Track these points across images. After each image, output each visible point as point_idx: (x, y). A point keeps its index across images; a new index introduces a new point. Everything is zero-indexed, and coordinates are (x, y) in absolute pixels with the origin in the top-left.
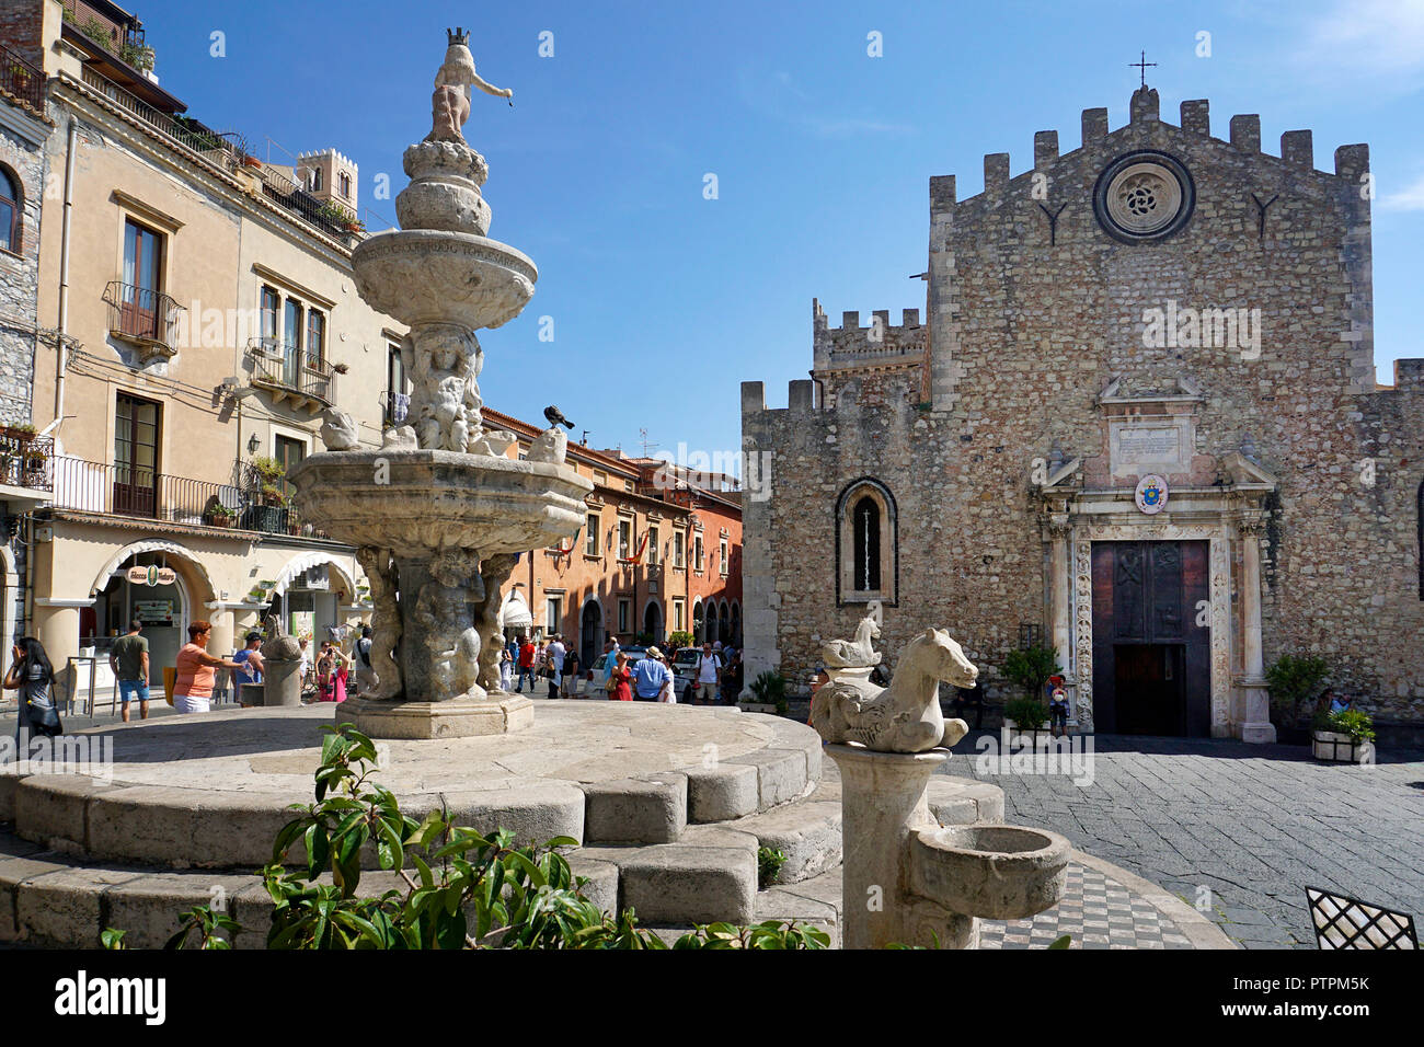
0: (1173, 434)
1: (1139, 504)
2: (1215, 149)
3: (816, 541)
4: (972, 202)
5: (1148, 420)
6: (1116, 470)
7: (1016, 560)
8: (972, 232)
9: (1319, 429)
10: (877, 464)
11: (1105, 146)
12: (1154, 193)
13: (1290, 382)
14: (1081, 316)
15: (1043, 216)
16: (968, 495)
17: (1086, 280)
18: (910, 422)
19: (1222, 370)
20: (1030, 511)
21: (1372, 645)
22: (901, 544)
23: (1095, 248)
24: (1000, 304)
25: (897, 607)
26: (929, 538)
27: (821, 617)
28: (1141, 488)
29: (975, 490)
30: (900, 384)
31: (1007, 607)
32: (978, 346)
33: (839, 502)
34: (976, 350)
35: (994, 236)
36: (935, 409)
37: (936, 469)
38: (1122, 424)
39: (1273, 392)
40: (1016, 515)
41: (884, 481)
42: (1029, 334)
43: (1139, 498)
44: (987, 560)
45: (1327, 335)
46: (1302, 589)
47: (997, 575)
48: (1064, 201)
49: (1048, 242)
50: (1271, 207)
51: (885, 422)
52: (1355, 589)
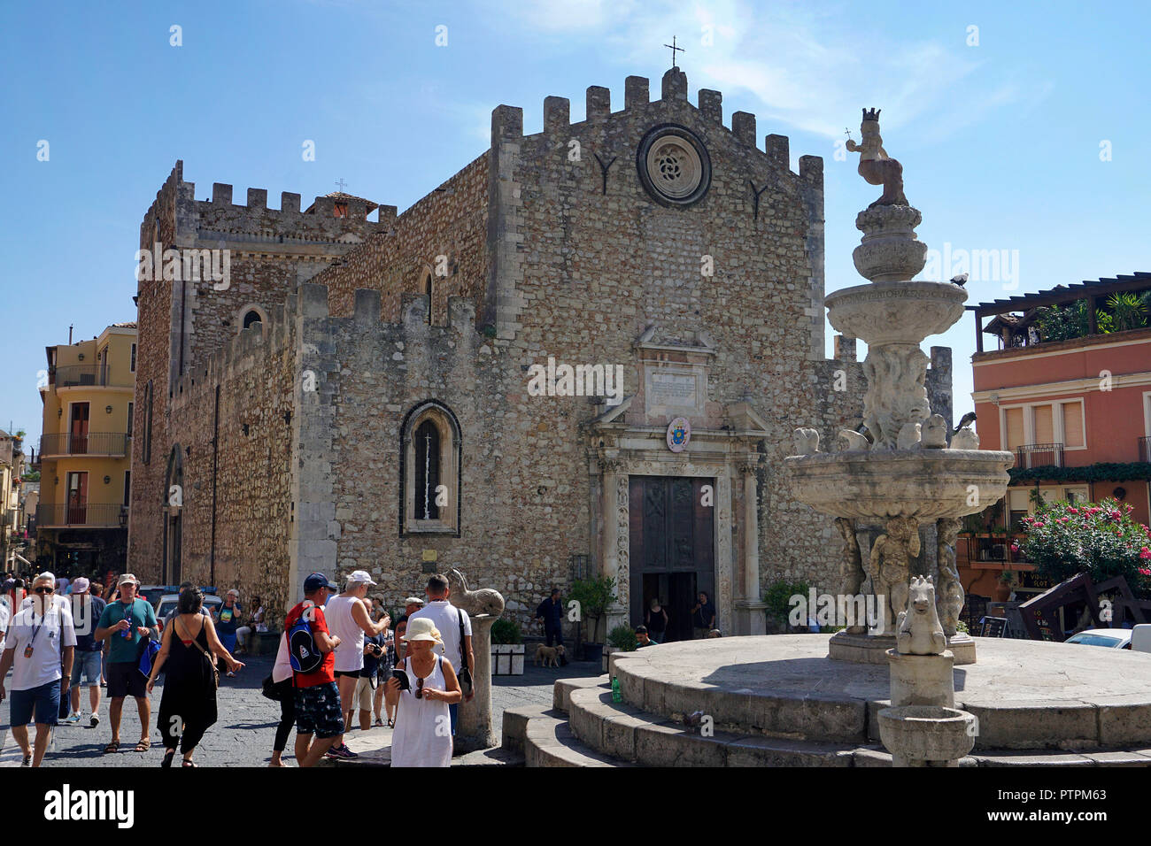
0: (692, 381)
1: (669, 443)
2: (726, 137)
3: (380, 465)
4: (536, 138)
5: (675, 366)
6: (650, 409)
7: (566, 491)
8: (536, 167)
9: (791, 387)
10: (443, 386)
11: (646, 113)
12: (679, 163)
13: (773, 344)
14: (624, 263)
15: (597, 165)
16: (526, 425)
17: (629, 231)
18: (476, 347)
19: (727, 328)
20: (580, 443)
21: (823, 570)
22: (464, 471)
23: (637, 204)
24: (558, 241)
25: (459, 537)
26: (490, 466)
27: (383, 548)
28: (672, 428)
29: (533, 421)
30: (468, 307)
31: (558, 537)
32: (539, 279)
33: (404, 424)
34: (537, 283)
35: (554, 175)
36: (499, 336)
37: (498, 397)
38: (655, 368)
39: (761, 352)
40: (567, 447)
41: (449, 405)
42: (582, 274)
43: (670, 437)
44: (541, 491)
45: (796, 309)
46: (779, 523)
47: (550, 506)
48: (614, 155)
49: (600, 190)
50: (761, 195)
51: (451, 344)
52: (813, 523)
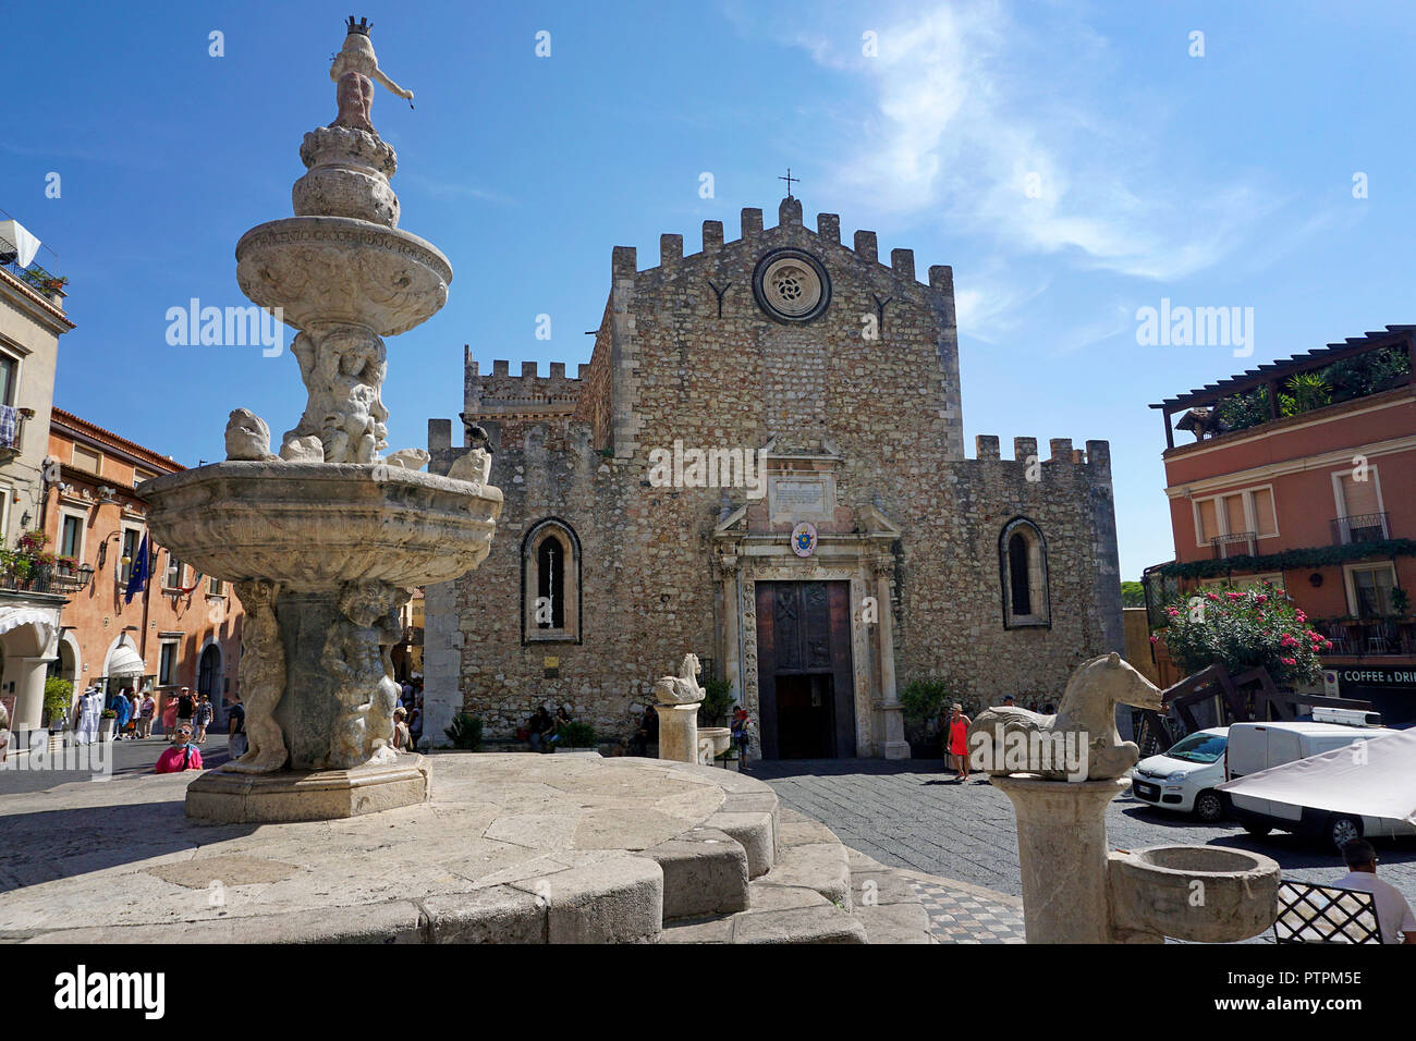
0: (819, 487)
1: (795, 548)
2: (845, 255)
3: (502, 580)
4: (650, 272)
5: (799, 474)
6: (774, 516)
7: (690, 598)
8: (651, 298)
9: (927, 488)
10: (562, 505)
11: (761, 240)
12: (799, 284)
13: (906, 448)
14: (743, 380)
15: (711, 292)
16: (647, 537)
17: (747, 350)
18: (594, 467)
19: (855, 435)
20: (702, 552)
21: (973, 669)
22: (584, 583)
23: (754, 324)
24: (675, 364)
25: (580, 644)
26: (611, 577)
27: (505, 656)
28: (796, 534)
29: (654, 532)
30: (585, 430)
31: (682, 642)
32: (656, 400)
33: (525, 541)
34: (654, 404)
35: (669, 305)
36: (617, 456)
37: (617, 512)
38: (778, 477)
39: (893, 456)
40: (689, 557)
41: (569, 522)
42: (699, 393)
43: (795, 542)
44: (664, 598)
45: (930, 412)
46: (921, 622)
47: (674, 613)
48: (728, 281)
49: (716, 315)
50: (887, 306)
51: (570, 466)
52: (959, 622)
